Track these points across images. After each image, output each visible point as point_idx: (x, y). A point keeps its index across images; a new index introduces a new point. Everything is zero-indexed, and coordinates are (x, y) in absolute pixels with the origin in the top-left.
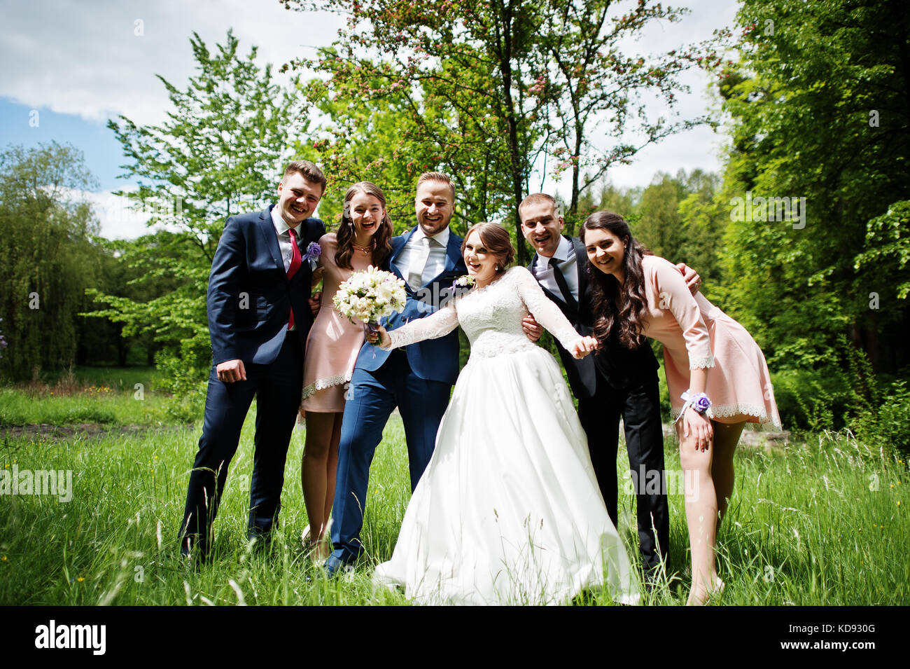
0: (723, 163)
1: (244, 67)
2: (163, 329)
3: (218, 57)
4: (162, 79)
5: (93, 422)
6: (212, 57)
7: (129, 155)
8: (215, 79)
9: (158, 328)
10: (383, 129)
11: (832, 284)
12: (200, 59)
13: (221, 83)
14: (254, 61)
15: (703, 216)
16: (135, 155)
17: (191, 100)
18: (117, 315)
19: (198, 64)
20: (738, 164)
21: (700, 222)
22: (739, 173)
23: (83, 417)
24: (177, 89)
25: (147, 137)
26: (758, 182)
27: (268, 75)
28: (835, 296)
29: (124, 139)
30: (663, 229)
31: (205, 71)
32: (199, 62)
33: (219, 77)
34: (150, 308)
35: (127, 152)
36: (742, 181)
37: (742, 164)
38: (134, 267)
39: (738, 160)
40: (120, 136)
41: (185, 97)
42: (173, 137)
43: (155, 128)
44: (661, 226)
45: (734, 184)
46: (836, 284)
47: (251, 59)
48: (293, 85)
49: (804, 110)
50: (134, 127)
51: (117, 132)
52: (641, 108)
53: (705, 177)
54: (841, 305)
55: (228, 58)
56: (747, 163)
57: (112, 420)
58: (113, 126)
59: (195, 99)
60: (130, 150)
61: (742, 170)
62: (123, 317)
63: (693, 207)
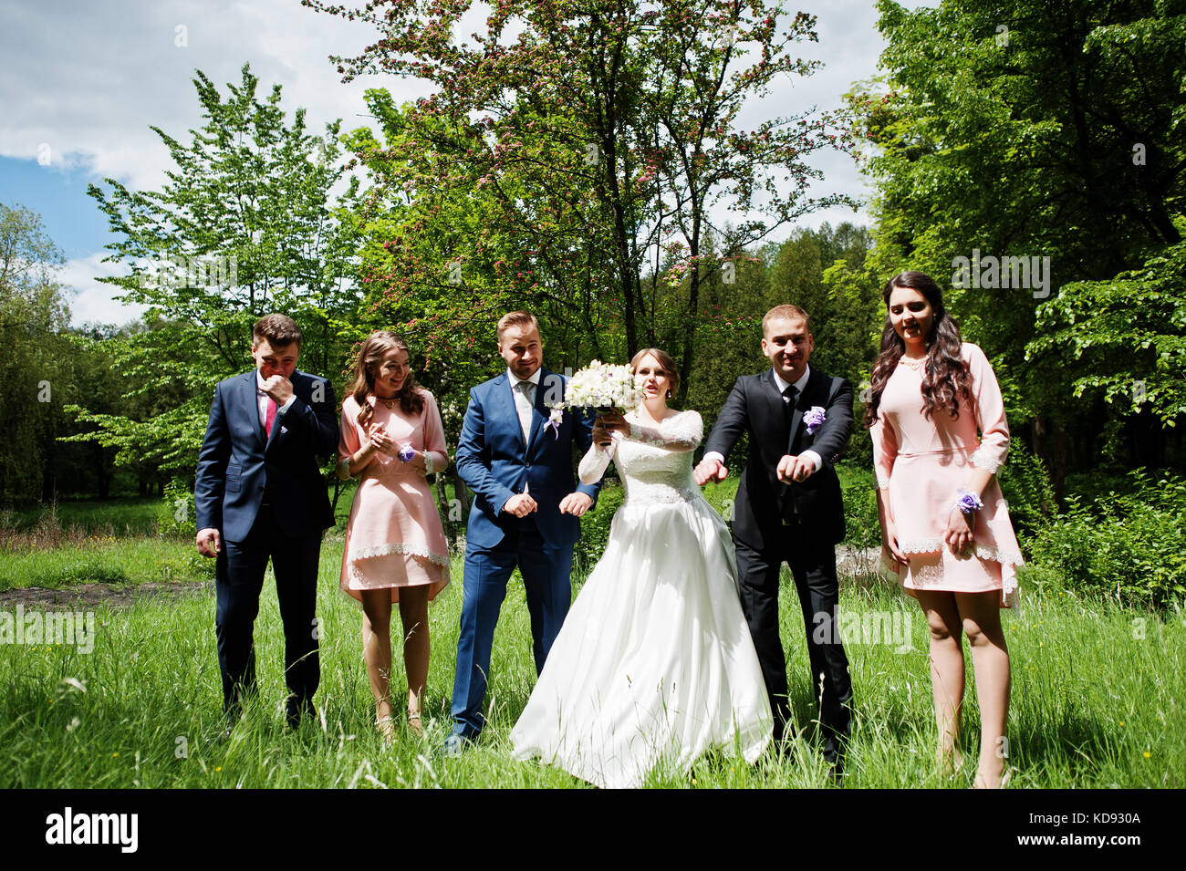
0: (875, 220)
1: (265, 112)
2: (172, 454)
3: (231, 101)
4: (158, 131)
5: (97, 581)
6: (223, 101)
7: (117, 230)
8: (229, 129)
9: (166, 454)
10: (454, 197)
11: (1009, 368)
12: (207, 105)
13: (236, 135)
14: (278, 105)
15: (852, 286)
16: (126, 230)
17: (198, 157)
18: (110, 438)
19: (206, 111)
20: (892, 223)
21: (850, 292)
22: (894, 234)
23: (82, 575)
24: (179, 144)
25: (143, 207)
26: (917, 246)
27: (300, 124)
28: (1014, 382)
29: (110, 208)
30: (805, 301)
31: (215, 120)
32: (207, 109)
33: (235, 127)
34: (154, 427)
35: (115, 226)
36: (898, 242)
37: (897, 223)
38: (130, 375)
39: (893, 218)
40: (104, 206)
41: (189, 154)
42: (177, 206)
43: (152, 195)
44: (803, 297)
45: (889, 247)
46: (1014, 368)
47: (274, 102)
48: (331, 135)
49: (962, 172)
50: (125, 194)
51: (100, 200)
52: (769, 180)
53: (854, 233)
54: (1021, 394)
55: (244, 103)
56: (903, 221)
57: (120, 577)
58: (94, 192)
59: (204, 157)
60: (120, 223)
61: (898, 230)
62: (117, 441)
63: (840, 277)
